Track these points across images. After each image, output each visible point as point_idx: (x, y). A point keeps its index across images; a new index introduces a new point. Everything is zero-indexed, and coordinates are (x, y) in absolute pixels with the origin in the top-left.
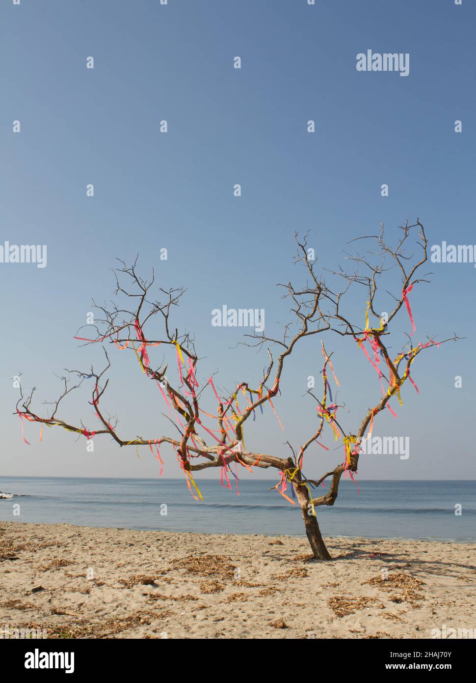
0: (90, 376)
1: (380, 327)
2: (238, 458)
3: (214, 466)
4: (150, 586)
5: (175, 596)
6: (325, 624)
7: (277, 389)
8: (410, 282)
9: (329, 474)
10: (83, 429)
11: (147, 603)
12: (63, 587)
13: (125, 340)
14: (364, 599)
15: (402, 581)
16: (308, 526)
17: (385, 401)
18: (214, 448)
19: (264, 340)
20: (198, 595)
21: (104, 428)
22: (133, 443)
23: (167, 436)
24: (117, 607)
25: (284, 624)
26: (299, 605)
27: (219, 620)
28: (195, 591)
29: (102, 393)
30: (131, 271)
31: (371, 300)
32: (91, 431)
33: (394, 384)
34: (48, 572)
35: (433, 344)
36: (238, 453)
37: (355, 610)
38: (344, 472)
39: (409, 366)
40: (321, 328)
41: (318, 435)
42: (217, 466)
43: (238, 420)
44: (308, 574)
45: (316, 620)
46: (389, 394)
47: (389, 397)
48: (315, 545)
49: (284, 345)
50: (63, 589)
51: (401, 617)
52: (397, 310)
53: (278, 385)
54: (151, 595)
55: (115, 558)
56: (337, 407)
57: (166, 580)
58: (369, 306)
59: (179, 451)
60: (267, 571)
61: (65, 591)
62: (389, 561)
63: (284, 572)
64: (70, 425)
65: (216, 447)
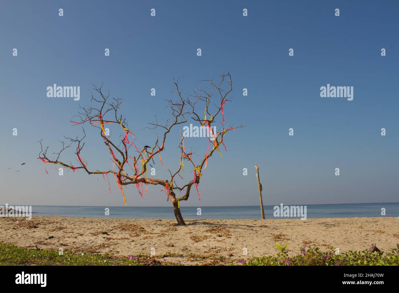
0: (76, 141)
1: (210, 119)
2: (144, 181)
3: (133, 183)
4: (105, 235)
5: (118, 238)
6: (191, 245)
7: (163, 148)
8: (224, 100)
9: (186, 186)
10: (71, 166)
11: (105, 241)
12: (64, 236)
13: (96, 120)
14: (205, 236)
15: (220, 230)
16: (175, 211)
17: (212, 152)
18: (132, 176)
19: (157, 126)
20: (129, 237)
21: (81, 165)
22: (95, 173)
23: (111, 170)
24: (92, 242)
25: (173, 245)
26: (177, 239)
27: (142, 245)
28: (127, 236)
29: (81, 149)
30: (99, 90)
31: (207, 108)
32: (75, 167)
33: (216, 145)
34: (55, 232)
35: (232, 129)
36: (143, 178)
37: (203, 240)
38: (193, 185)
39: (222, 137)
40: (183, 121)
41: (179, 171)
42: (134, 183)
43: (145, 162)
44: (177, 230)
45: (186, 244)
46: (214, 149)
47: (213, 151)
48: (178, 218)
49: (166, 129)
50: (64, 237)
51: (224, 241)
52: (218, 112)
53: (163, 146)
54: (107, 238)
55: (86, 227)
56: (191, 153)
57: (112, 232)
58: (206, 110)
59: (117, 176)
60: (158, 230)
61: (65, 238)
62: (211, 225)
63: (166, 229)
64: (65, 164)
65: (133, 176)
